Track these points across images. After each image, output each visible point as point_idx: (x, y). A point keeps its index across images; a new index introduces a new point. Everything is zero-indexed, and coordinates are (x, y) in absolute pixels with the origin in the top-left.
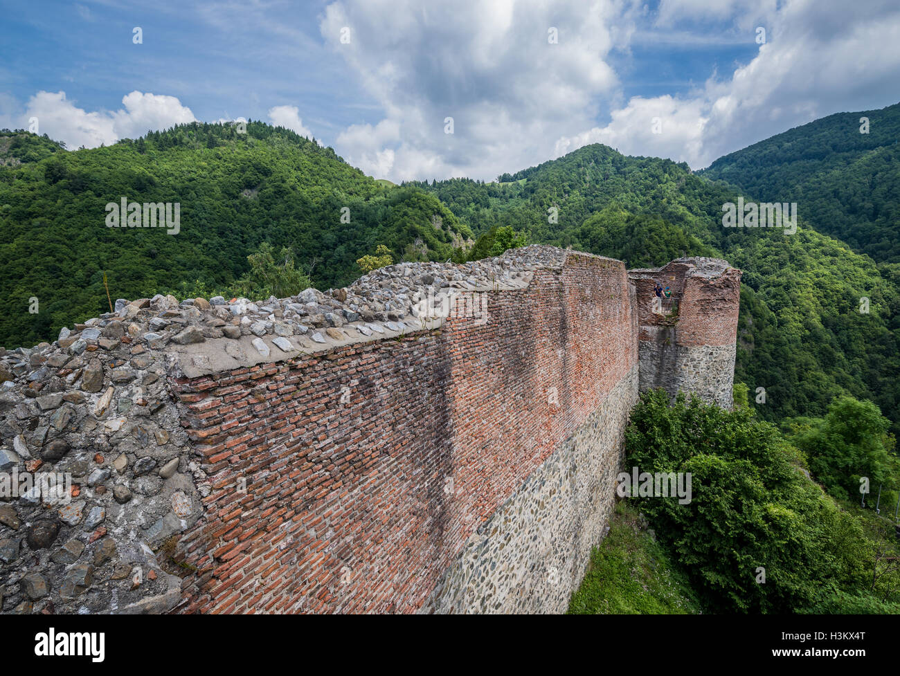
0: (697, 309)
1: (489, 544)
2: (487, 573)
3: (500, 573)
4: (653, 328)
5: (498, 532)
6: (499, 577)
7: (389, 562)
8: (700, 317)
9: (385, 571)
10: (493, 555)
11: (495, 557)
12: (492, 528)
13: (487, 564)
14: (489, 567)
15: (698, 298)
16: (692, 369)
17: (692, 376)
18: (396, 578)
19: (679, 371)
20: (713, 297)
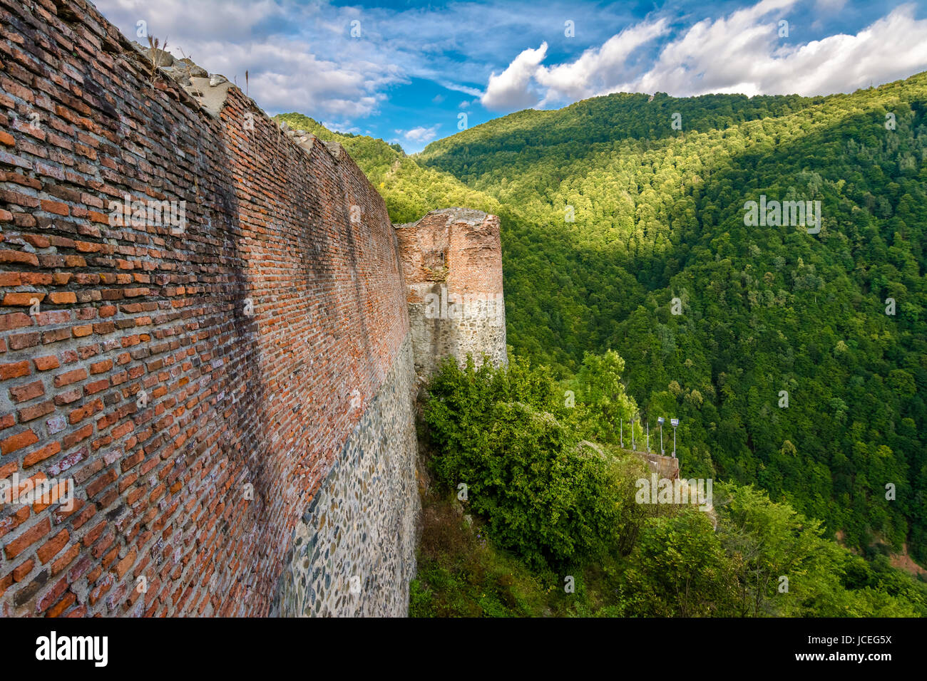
0: (465, 259)
1: (319, 542)
2: (322, 594)
3: (336, 593)
4: (422, 284)
5: (326, 524)
6: (336, 600)
7: (198, 542)
8: (470, 268)
9: (193, 562)
10: (326, 563)
11: (328, 565)
12: (320, 516)
13: (320, 577)
14: (323, 583)
15: (465, 246)
16: (469, 328)
17: (470, 337)
18: (213, 582)
19: (456, 332)
20: (479, 246)
